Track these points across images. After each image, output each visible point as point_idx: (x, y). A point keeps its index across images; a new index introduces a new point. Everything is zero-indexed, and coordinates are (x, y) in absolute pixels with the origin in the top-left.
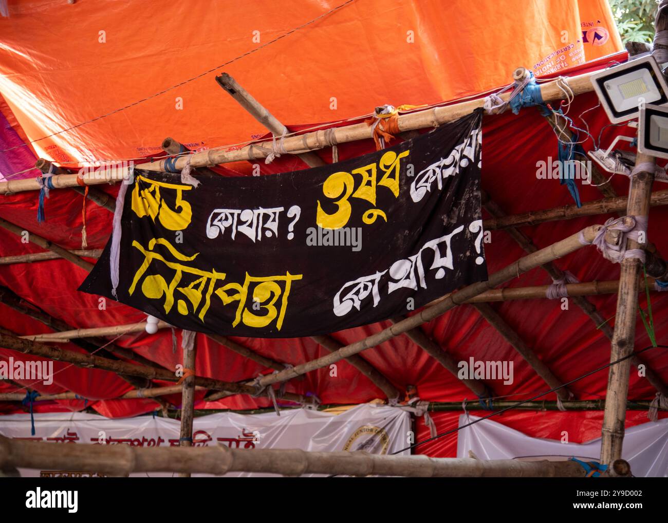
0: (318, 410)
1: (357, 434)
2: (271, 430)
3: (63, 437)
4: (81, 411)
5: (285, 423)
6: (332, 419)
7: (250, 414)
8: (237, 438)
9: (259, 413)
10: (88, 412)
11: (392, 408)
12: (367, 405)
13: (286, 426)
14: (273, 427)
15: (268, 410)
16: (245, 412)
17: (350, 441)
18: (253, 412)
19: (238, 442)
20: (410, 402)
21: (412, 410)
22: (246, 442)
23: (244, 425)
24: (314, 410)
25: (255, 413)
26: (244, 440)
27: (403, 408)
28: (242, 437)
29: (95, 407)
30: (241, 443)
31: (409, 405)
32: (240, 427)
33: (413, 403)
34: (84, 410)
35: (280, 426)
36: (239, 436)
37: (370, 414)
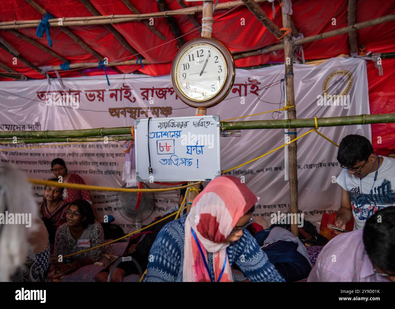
0: (300, 64)
1: (332, 75)
2: (268, 78)
3: (120, 89)
4: (130, 73)
5: (278, 73)
6: (314, 68)
7: (251, 69)
8: (245, 83)
9: (258, 68)
10: (134, 74)
11: (355, 59)
12: (336, 58)
13: (279, 74)
14: (270, 75)
15: (263, 66)
16: (248, 68)
17: (327, 80)
18: (253, 68)
19: (246, 86)
20: (368, 54)
21: (369, 58)
22: (251, 86)
23: (249, 76)
24: (297, 63)
25: (254, 69)
26: (250, 84)
27: (362, 58)
28: (248, 82)
29: (141, 70)
30: (248, 86)
31: (367, 56)
32: (246, 77)
33: (369, 55)
34: (133, 73)
35: (275, 75)
36: (246, 82)
37: (340, 63)
